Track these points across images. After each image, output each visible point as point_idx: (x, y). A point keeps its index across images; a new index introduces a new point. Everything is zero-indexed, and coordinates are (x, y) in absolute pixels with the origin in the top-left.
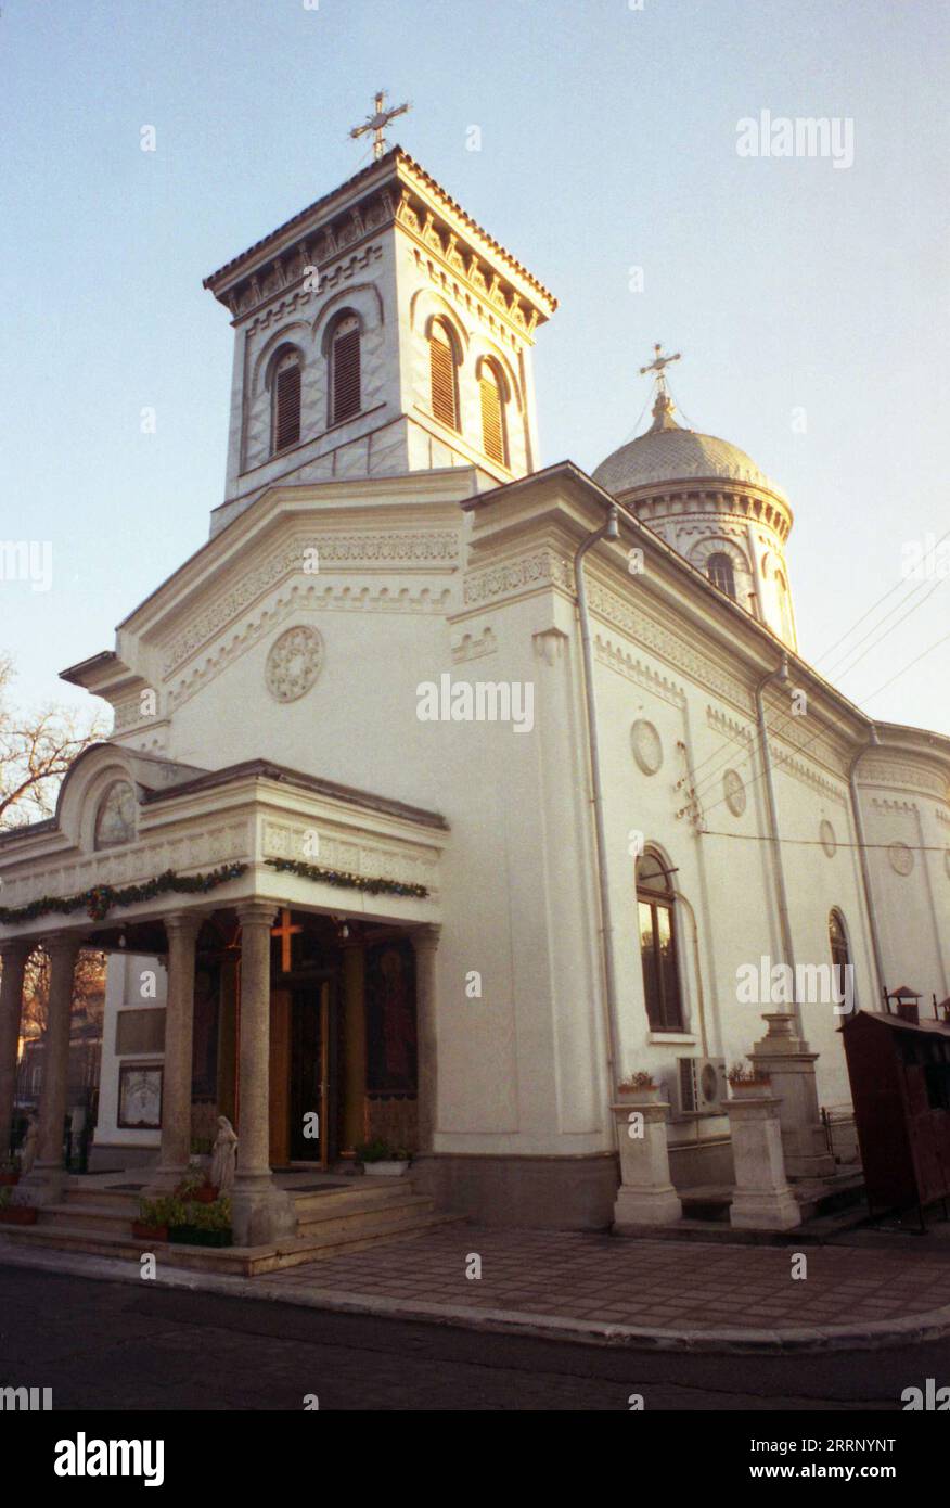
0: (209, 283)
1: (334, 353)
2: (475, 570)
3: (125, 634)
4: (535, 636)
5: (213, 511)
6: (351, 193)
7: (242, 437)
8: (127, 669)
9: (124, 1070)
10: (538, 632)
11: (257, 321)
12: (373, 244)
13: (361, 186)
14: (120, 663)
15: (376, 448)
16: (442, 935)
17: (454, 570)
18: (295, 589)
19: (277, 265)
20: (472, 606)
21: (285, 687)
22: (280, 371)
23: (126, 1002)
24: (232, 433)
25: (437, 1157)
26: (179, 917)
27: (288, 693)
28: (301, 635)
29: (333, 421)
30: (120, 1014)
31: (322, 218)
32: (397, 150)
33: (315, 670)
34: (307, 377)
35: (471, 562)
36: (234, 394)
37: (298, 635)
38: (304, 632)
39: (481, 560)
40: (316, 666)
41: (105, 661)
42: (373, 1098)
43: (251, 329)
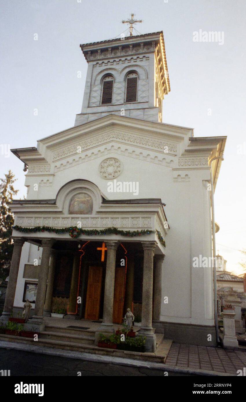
0: (82, 46)
1: (127, 82)
2: (184, 157)
3: (41, 144)
4: (203, 181)
5: (76, 115)
6: (142, 38)
7: (89, 96)
8: (41, 155)
9: (26, 284)
10: (204, 179)
11: (97, 63)
12: (147, 55)
13: (146, 38)
14: (38, 152)
15: (146, 113)
16: (165, 258)
17: (176, 155)
18: (113, 146)
19: (110, 49)
20: (181, 167)
21: (106, 175)
22: (104, 80)
23: (28, 261)
24: (85, 93)
25: (161, 322)
26: (116, 243)
27: (107, 177)
28: (113, 160)
29: (126, 101)
30: (25, 265)
31: (129, 42)
32: (162, 32)
33: (119, 173)
34: (116, 86)
35: (182, 155)
36: (87, 82)
37: (112, 160)
38: (115, 160)
39: (185, 155)
40: (119, 171)
41: (33, 150)
42: (135, 303)
43: (95, 65)
